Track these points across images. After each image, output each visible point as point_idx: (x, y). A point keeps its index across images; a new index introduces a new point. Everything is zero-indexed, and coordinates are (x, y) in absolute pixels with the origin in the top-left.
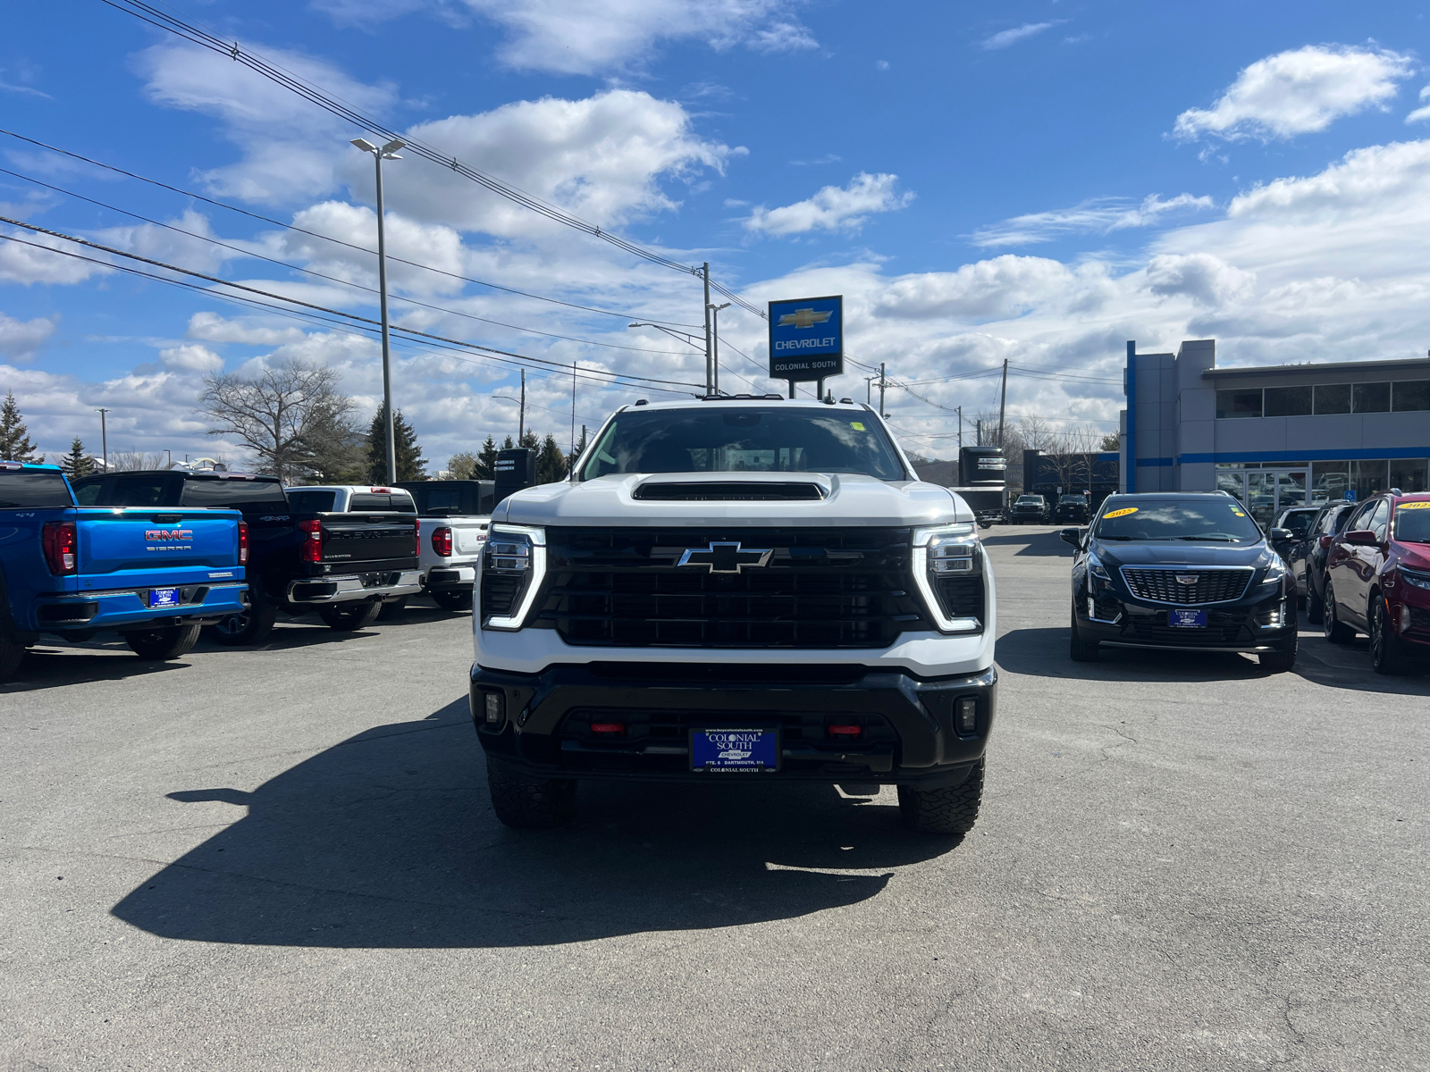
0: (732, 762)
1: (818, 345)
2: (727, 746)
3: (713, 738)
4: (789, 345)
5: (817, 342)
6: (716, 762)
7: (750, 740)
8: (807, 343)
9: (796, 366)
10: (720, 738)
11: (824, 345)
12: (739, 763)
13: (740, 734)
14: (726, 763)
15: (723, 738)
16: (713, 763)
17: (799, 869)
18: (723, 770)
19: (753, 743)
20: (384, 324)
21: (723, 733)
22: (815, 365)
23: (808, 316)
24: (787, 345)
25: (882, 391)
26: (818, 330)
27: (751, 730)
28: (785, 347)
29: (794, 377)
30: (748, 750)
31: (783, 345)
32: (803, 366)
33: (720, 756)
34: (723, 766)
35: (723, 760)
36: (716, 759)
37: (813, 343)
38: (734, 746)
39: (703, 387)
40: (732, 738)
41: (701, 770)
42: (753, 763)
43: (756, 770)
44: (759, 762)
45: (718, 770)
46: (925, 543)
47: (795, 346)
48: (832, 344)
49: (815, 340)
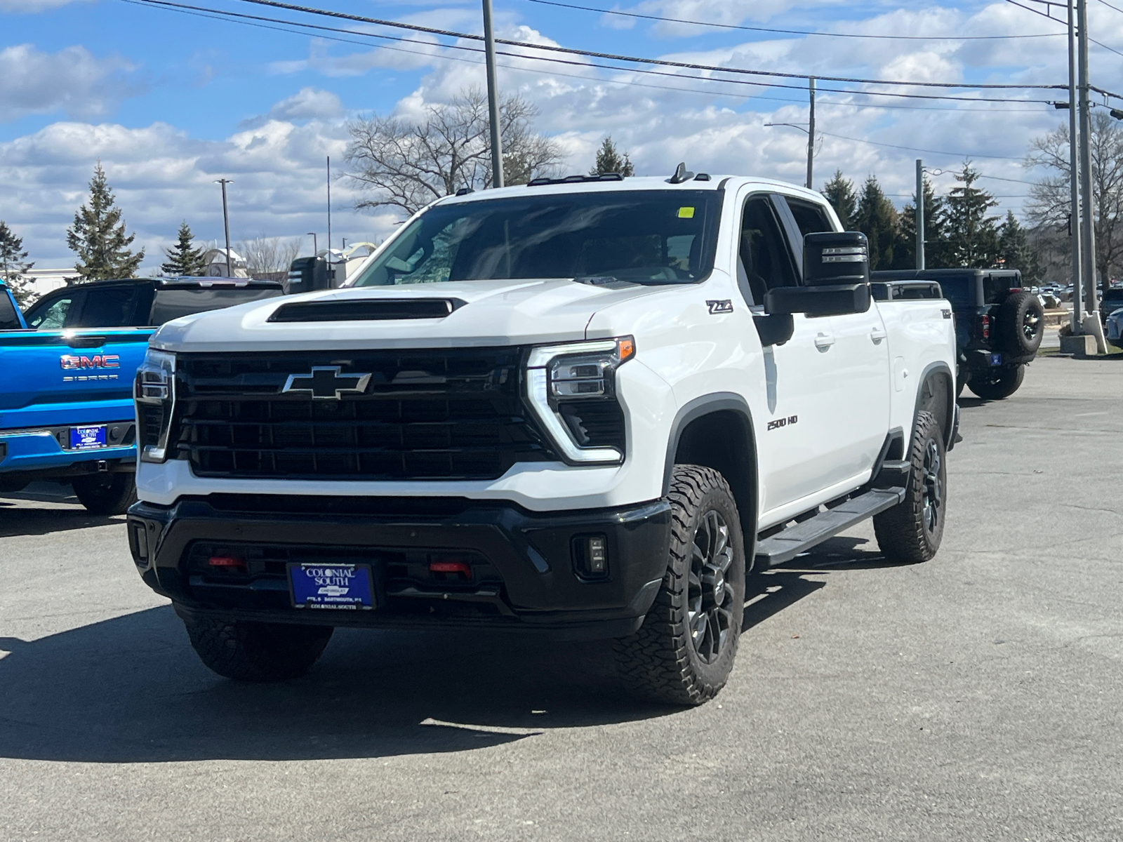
0: (332, 599)
2: (324, 581)
3: (310, 572)
6: (317, 598)
7: (346, 576)
10: (317, 573)
12: (339, 599)
14: (326, 599)
15: (320, 572)
16: (314, 599)
17: (453, 725)
18: (323, 606)
19: (349, 579)
20: (487, 39)
21: (320, 568)
27: (343, 565)
30: (344, 586)
33: (320, 592)
34: (322, 602)
35: (323, 596)
36: (317, 596)
38: (331, 581)
40: (328, 573)
41: (303, 606)
42: (351, 600)
43: (354, 607)
44: (356, 599)
45: (318, 606)
46: (544, 364)
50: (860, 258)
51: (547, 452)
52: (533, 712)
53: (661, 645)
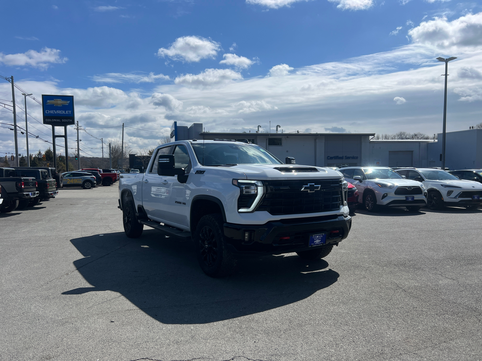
0: (317, 243)
1: (64, 113)
4: (52, 112)
7: (321, 237)
8: (59, 112)
9: (55, 120)
10: (315, 237)
11: (67, 113)
13: (319, 235)
16: (313, 244)
18: (315, 246)
22: (63, 120)
23: (60, 102)
24: (51, 112)
25: (78, 131)
26: (64, 108)
27: (321, 234)
28: (50, 112)
29: (54, 124)
30: (320, 240)
31: (49, 112)
32: (58, 120)
35: (315, 243)
37: (62, 112)
39: (13, 125)
41: (311, 246)
42: (321, 243)
43: (321, 245)
47: (54, 112)
48: (70, 113)
49: (63, 111)
51: (342, 203)
52: (306, 266)
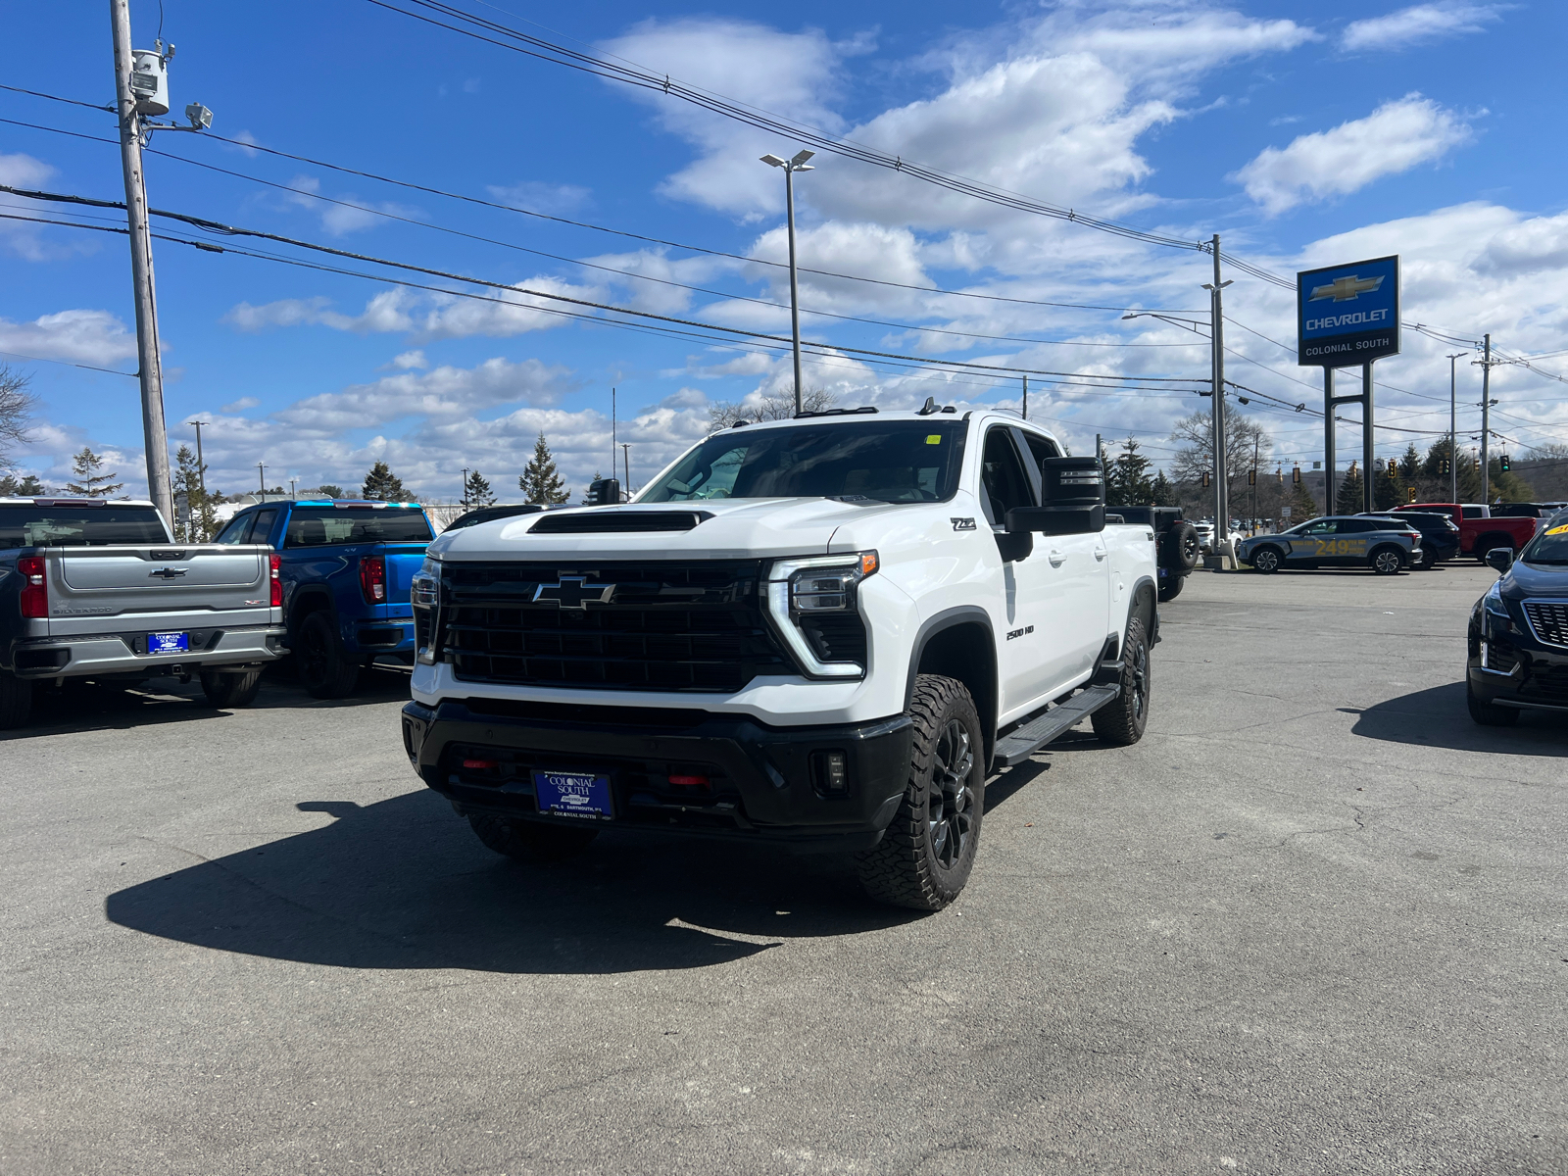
0: (574, 807)
1: (1364, 320)
2: (567, 790)
3: (554, 781)
4: (1325, 323)
5: (1362, 317)
6: (559, 806)
7: (586, 786)
8: (1348, 319)
9: (1334, 348)
10: (559, 781)
11: (1372, 319)
12: (580, 808)
13: (577, 778)
14: (568, 807)
15: (563, 781)
16: (557, 806)
17: (696, 928)
18: (565, 814)
19: (590, 788)
20: (795, 341)
21: (562, 776)
22: (1359, 346)
23: (1351, 285)
24: (1322, 323)
25: (1486, 371)
26: (1364, 302)
27: (584, 775)
28: (1319, 326)
29: (1330, 362)
30: (585, 796)
31: (1317, 324)
32: (1344, 348)
33: (562, 800)
34: (565, 810)
35: (566, 804)
36: (560, 804)
37: (1357, 318)
38: (573, 790)
39: (1211, 382)
40: (570, 782)
41: (546, 813)
42: (591, 809)
43: (594, 817)
44: (596, 809)
45: (561, 814)
46: (786, 578)
47: (1333, 323)
48: (1383, 318)
49: (1360, 314)
50: (1096, 481)
51: (788, 667)
52: (778, 913)
53: (902, 856)
